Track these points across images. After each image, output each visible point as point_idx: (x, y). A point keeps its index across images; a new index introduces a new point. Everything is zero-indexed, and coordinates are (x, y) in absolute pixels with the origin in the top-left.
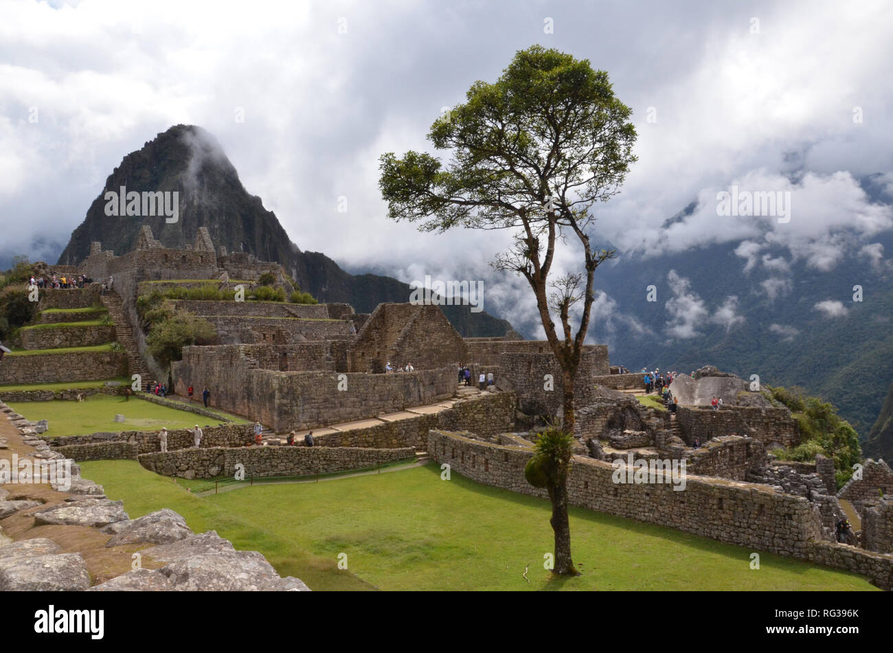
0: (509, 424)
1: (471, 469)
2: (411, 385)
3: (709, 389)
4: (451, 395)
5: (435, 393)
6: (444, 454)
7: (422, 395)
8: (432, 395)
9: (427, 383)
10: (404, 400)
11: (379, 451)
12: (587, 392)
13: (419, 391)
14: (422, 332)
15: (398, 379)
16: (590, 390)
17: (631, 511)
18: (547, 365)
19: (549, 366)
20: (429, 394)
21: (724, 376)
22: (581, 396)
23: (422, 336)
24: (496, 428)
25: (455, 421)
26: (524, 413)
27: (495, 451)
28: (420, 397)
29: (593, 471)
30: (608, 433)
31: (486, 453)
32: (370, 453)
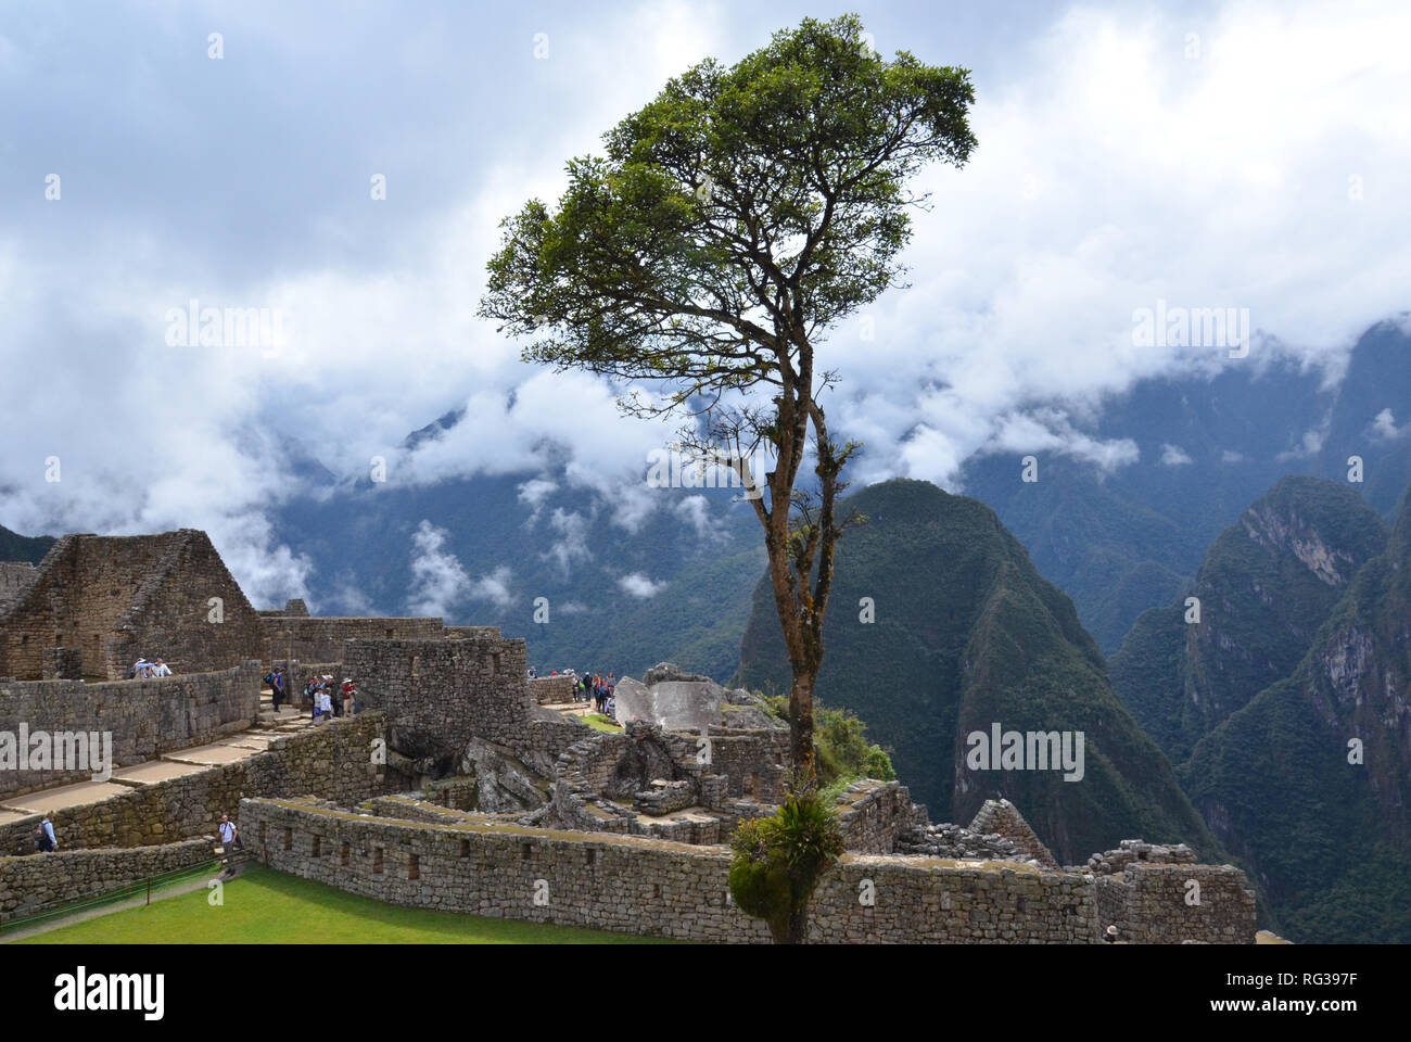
0: (373, 777)
1: (372, 877)
2: (174, 703)
3: (674, 701)
4: (247, 723)
5: (218, 720)
6: (289, 847)
7: (193, 722)
8: (214, 725)
9: (203, 699)
10: (158, 736)
11: (138, 853)
12: (519, 712)
13: (188, 716)
14: (180, 596)
15: (146, 692)
16: (523, 707)
17: (760, 933)
18: (448, 663)
19: (453, 664)
20: (206, 722)
21: (692, 680)
22: (508, 719)
23: (181, 603)
24: (351, 786)
25: (278, 776)
26: (401, 753)
27: (437, 838)
28: (190, 729)
29: (675, 863)
30: (618, 786)
31: (414, 842)
32: (117, 859)
